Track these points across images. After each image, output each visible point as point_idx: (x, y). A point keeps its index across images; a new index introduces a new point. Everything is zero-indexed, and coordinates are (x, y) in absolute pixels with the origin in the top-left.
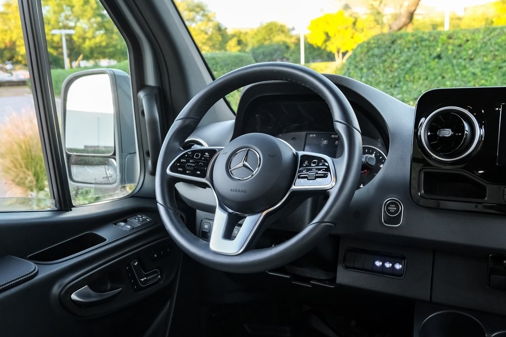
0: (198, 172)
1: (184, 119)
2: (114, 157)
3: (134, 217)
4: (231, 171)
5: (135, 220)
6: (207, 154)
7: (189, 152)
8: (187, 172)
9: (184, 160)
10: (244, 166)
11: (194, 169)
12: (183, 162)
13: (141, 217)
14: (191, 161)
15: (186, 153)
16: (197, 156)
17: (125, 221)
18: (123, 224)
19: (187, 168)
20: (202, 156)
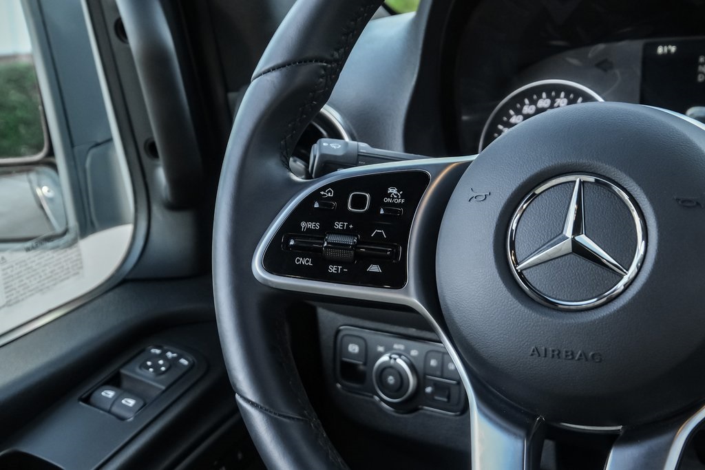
0: (374, 268)
1: (289, 65)
2: (51, 159)
3: (139, 359)
4: (520, 274)
5: (143, 372)
6: (393, 191)
7: (324, 188)
8: (333, 269)
9: (311, 225)
10: (578, 249)
11: (358, 256)
12: (308, 229)
13: (162, 356)
14: (338, 225)
15: (315, 196)
16: (359, 202)
17: (115, 382)
18: (109, 394)
19: (330, 254)
20: (377, 203)
